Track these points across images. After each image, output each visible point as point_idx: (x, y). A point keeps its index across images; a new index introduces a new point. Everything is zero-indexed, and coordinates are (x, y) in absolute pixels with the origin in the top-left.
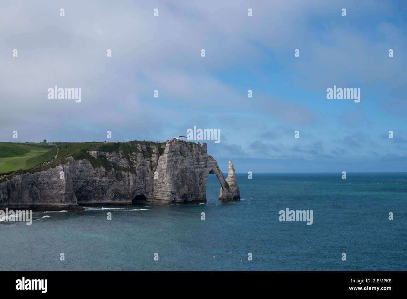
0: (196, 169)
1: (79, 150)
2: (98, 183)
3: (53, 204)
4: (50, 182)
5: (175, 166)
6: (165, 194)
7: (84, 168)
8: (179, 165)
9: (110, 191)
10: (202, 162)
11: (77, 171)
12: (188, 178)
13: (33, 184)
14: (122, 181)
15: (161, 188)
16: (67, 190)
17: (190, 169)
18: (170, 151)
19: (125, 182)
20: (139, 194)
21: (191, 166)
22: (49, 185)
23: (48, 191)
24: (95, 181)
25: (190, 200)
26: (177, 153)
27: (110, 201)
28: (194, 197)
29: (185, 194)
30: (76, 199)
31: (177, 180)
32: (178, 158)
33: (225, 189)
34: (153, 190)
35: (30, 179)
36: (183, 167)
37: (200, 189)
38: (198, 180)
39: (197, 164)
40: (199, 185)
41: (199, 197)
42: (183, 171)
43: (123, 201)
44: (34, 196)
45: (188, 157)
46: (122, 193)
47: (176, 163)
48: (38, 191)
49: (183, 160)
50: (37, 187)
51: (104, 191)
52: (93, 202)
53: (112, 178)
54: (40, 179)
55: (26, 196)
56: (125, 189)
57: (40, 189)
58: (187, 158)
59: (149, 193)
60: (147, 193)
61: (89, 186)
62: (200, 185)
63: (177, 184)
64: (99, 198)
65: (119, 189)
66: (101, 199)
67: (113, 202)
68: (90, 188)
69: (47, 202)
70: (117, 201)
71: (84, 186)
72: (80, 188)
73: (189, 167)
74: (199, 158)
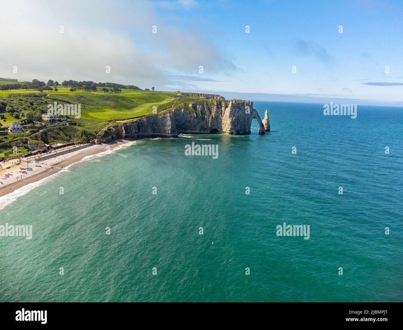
1: (183, 104)
2: (192, 122)
3: (164, 134)
4: (163, 123)
5: (234, 114)
6: (228, 129)
7: (185, 114)
8: (236, 114)
9: (198, 126)
11: (181, 115)
12: (241, 121)
13: (153, 123)
14: (205, 121)
15: (226, 126)
16: (172, 127)
18: (232, 106)
19: (207, 122)
20: (214, 128)
22: (162, 124)
23: (162, 127)
24: (190, 121)
26: (236, 107)
27: (198, 131)
28: (243, 131)
29: (238, 130)
30: (177, 132)
31: (235, 122)
32: (236, 110)
33: (261, 127)
34: (221, 127)
35: (152, 120)
36: (239, 115)
37: (247, 127)
38: (247, 122)
40: (246, 125)
41: (246, 131)
42: (238, 117)
43: (205, 132)
44: (154, 130)
46: (205, 128)
47: (234, 112)
48: (157, 127)
49: (238, 111)
50: (156, 125)
51: (195, 126)
52: (189, 131)
53: (199, 119)
54: (157, 121)
55: (149, 130)
56: (206, 125)
57: (157, 126)
58: (241, 110)
59: (219, 128)
60: (218, 128)
61: (187, 123)
62: (247, 125)
63: (234, 124)
64: (192, 130)
65: (203, 125)
66: (193, 130)
67: (200, 132)
68: (187, 124)
69: (162, 133)
70: (202, 131)
71: (185, 123)
72: (182, 124)
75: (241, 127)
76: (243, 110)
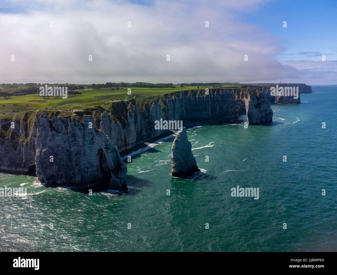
0: (72, 147)
5: (44, 142)
8: (48, 141)
10: (79, 139)
17: (62, 146)
21: (65, 143)
25: (59, 183)
26: (47, 128)
29: (53, 175)
31: (45, 158)
32: (48, 134)
36: (53, 144)
38: (74, 160)
39: (72, 142)
40: (74, 166)
45: (61, 132)
47: (45, 139)
49: (53, 136)
58: (60, 134)
62: (77, 165)
63: (44, 162)
73: (61, 145)
74: (75, 134)
75: (59, 170)
76: (64, 134)
